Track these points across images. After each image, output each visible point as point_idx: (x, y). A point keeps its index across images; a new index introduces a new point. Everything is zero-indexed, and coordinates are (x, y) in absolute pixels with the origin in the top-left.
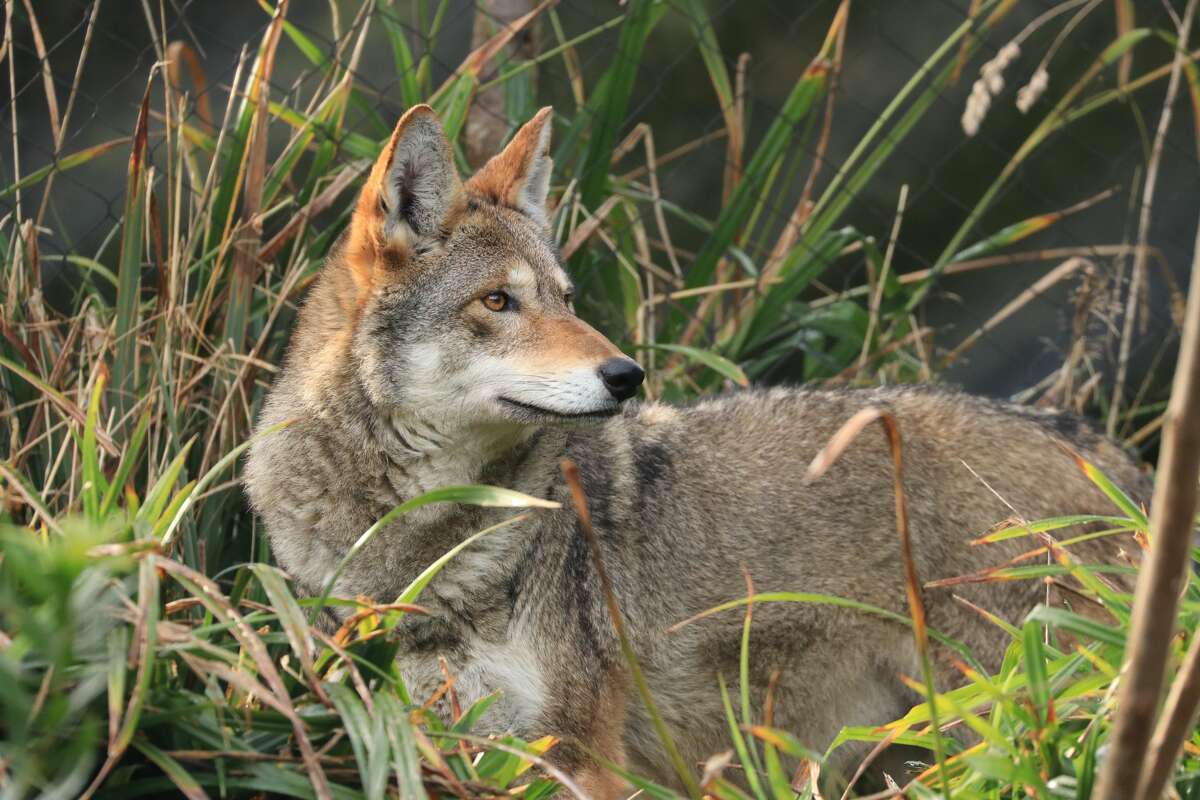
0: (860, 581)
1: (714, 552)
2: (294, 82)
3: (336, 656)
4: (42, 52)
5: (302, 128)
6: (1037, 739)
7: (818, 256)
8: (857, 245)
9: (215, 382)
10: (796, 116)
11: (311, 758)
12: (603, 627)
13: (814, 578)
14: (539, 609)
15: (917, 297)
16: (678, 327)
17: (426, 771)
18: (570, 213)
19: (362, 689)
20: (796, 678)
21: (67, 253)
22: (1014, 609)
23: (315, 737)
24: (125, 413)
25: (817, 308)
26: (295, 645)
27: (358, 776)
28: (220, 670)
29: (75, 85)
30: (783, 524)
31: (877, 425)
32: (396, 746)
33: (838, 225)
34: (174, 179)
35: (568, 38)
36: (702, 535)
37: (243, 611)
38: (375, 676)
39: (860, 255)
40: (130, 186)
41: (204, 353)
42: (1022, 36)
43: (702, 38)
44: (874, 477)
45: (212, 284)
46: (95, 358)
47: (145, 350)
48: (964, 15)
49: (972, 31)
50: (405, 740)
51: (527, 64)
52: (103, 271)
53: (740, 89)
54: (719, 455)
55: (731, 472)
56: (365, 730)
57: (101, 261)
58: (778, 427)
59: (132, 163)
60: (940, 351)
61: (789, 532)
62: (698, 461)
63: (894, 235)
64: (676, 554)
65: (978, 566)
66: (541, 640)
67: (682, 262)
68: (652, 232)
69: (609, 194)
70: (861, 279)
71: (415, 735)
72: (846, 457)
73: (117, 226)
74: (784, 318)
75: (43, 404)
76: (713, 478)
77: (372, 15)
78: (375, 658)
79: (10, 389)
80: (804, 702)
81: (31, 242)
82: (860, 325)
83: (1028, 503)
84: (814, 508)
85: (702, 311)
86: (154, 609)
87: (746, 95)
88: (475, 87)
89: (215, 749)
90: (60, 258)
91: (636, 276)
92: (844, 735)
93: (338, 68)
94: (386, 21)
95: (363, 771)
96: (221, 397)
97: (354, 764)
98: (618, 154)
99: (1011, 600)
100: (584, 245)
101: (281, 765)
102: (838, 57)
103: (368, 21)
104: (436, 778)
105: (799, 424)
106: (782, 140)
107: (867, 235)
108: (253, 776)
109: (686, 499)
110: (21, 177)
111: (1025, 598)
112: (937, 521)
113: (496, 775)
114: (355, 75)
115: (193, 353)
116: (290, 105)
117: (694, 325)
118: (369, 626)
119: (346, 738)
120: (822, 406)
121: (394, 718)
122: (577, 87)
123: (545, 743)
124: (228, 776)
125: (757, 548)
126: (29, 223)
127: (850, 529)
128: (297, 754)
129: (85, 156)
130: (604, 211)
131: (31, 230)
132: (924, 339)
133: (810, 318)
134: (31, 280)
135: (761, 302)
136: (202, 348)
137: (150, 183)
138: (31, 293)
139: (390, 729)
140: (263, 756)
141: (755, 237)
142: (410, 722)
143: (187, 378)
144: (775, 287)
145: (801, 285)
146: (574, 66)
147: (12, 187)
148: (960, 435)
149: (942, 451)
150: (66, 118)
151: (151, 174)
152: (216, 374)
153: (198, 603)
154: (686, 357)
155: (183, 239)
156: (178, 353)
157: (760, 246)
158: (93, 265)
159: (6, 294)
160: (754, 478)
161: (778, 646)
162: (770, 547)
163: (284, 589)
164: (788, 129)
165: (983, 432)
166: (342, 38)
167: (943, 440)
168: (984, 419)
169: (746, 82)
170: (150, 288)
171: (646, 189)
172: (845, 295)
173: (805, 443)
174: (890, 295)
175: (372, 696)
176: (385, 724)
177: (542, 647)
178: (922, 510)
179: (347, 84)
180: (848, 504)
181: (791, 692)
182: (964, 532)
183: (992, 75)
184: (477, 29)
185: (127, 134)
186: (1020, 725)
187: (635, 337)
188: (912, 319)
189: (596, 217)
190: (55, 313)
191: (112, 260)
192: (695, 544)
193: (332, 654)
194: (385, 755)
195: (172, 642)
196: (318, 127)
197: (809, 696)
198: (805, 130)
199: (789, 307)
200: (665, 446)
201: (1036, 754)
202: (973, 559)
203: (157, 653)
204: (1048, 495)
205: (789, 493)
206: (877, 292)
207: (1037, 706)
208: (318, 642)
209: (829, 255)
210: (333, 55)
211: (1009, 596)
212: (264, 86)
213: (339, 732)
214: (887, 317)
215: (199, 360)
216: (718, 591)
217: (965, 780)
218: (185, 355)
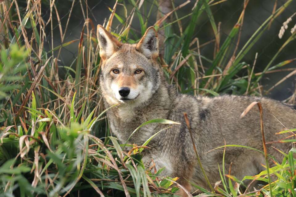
0: (252, 139)
1: (220, 133)
2: (117, 27)
3: (128, 158)
4: (59, 19)
5: (118, 38)
6: (291, 179)
7: (237, 69)
8: (245, 66)
9: (98, 95)
10: (232, 36)
11: (123, 181)
12: (189, 153)
13: (242, 139)
14: (169, 150)
15: (259, 79)
16: (204, 85)
17: (149, 185)
18: (179, 58)
19: (134, 165)
20: (237, 162)
21: (64, 66)
22: (285, 149)
23: (123, 176)
24: (77, 102)
25: (236, 81)
26: (119, 155)
27: (134, 185)
28: (102, 160)
29: (66, 27)
30: (236, 127)
31: (257, 105)
32: (142, 178)
33: (241, 61)
34: (89, 49)
35: (179, 18)
36: (217, 129)
37: (107, 147)
38: (137, 162)
39: (246, 69)
40: (79, 50)
41: (95, 89)
42: (292, 16)
43: (211, 18)
44: (257, 116)
45: (97, 73)
46: (70, 90)
47: (82, 88)
48: (271, 14)
49: (273, 17)
50: (145, 178)
51: (170, 24)
52: (72, 70)
53: (219, 30)
54: (222, 111)
55: (225, 115)
56: (135, 175)
57: (72, 67)
58: (235, 104)
59: (79, 45)
60: (265, 91)
61: (237, 128)
62: (217, 112)
63: (254, 64)
64: (210, 134)
65: (278, 139)
66: (171, 157)
67: (205, 70)
68: (198, 63)
69: (188, 54)
70: (246, 74)
71: (147, 176)
72: (251, 112)
73: (75, 60)
74: (229, 83)
75: (58, 100)
76: (221, 116)
77: (135, 12)
78: (137, 158)
79: (50, 96)
80: (238, 168)
81: (56, 63)
82: (246, 85)
83: (290, 125)
84: (243, 123)
85: (209, 81)
86: (87, 146)
87: (220, 31)
88: (158, 29)
89: (101, 179)
90: (62, 67)
91: (195, 73)
92: (245, 178)
93: (127, 24)
94: (138, 14)
95: (135, 184)
96: (99, 99)
97: (133, 183)
98: (191, 45)
99: (285, 147)
100: (183, 66)
101: (116, 183)
102: (242, 23)
103: (134, 13)
104: (151, 186)
105: (240, 103)
106: (229, 42)
107: (248, 64)
108: (110, 185)
109: (213, 121)
110: (54, 48)
111: (288, 147)
112: (269, 128)
113: (164, 186)
114: (131, 26)
115: (92, 89)
116: (116, 32)
117: (207, 84)
118: (136, 151)
119: (131, 176)
120: (245, 99)
121: (142, 172)
122: (181, 30)
123: (176, 179)
124: (104, 185)
125: (230, 132)
126: (55, 59)
127: (250, 129)
128: (119, 180)
129: (68, 43)
130: (187, 58)
131: (56, 60)
132: (261, 88)
133: (235, 83)
134: (56, 72)
135: (223, 79)
136: (95, 88)
137: (84, 49)
138: (56, 75)
139: (141, 174)
140: (112, 180)
141: (222, 64)
142: (146, 173)
143: (91, 95)
144: (227, 76)
145: (233, 75)
146: (180, 24)
147: (52, 50)
148: (275, 109)
149: (272, 112)
150: (64, 35)
151: (84, 47)
152: (98, 94)
153: (97, 145)
154: (206, 91)
155: (91, 63)
156: (89, 89)
157: (223, 66)
158: (70, 68)
159: (50, 75)
160: (230, 116)
161: (233, 155)
162: (233, 132)
163: (117, 142)
164: (230, 39)
165: (280, 108)
166: (128, 17)
167: (271, 109)
168: (280, 105)
169: (220, 28)
170: (83, 74)
171: (197, 53)
172: (243, 78)
173: (241, 108)
174: (253, 78)
175: (137, 167)
176: (140, 173)
177: (171, 159)
178: (266, 125)
179: (129, 27)
180: (250, 123)
181: (235, 166)
182: (275, 131)
183: (285, 25)
184: (158, 16)
185: (78, 38)
186: (287, 175)
187: (194, 87)
188: (258, 84)
189: (186, 59)
190: (61, 79)
191: (74, 67)
192: (215, 131)
193: (127, 157)
194: (140, 180)
195: (92, 154)
196: (122, 38)
197: (239, 167)
198: (234, 40)
199: (230, 80)
200: (209, 109)
201: (291, 182)
202: (277, 137)
203: (88, 156)
204: (294, 124)
205: (238, 120)
206: (250, 77)
207: (292, 171)
208: (124, 154)
209: (239, 68)
210: (126, 21)
211: (285, 146)
212: (110, 28)
213: (129, 175)
214: (253, 83)
215: (94, 90)
216: (220, 142)
217: (275, 188)
218: (91, 89)
